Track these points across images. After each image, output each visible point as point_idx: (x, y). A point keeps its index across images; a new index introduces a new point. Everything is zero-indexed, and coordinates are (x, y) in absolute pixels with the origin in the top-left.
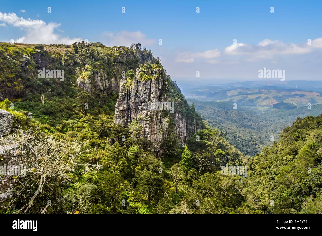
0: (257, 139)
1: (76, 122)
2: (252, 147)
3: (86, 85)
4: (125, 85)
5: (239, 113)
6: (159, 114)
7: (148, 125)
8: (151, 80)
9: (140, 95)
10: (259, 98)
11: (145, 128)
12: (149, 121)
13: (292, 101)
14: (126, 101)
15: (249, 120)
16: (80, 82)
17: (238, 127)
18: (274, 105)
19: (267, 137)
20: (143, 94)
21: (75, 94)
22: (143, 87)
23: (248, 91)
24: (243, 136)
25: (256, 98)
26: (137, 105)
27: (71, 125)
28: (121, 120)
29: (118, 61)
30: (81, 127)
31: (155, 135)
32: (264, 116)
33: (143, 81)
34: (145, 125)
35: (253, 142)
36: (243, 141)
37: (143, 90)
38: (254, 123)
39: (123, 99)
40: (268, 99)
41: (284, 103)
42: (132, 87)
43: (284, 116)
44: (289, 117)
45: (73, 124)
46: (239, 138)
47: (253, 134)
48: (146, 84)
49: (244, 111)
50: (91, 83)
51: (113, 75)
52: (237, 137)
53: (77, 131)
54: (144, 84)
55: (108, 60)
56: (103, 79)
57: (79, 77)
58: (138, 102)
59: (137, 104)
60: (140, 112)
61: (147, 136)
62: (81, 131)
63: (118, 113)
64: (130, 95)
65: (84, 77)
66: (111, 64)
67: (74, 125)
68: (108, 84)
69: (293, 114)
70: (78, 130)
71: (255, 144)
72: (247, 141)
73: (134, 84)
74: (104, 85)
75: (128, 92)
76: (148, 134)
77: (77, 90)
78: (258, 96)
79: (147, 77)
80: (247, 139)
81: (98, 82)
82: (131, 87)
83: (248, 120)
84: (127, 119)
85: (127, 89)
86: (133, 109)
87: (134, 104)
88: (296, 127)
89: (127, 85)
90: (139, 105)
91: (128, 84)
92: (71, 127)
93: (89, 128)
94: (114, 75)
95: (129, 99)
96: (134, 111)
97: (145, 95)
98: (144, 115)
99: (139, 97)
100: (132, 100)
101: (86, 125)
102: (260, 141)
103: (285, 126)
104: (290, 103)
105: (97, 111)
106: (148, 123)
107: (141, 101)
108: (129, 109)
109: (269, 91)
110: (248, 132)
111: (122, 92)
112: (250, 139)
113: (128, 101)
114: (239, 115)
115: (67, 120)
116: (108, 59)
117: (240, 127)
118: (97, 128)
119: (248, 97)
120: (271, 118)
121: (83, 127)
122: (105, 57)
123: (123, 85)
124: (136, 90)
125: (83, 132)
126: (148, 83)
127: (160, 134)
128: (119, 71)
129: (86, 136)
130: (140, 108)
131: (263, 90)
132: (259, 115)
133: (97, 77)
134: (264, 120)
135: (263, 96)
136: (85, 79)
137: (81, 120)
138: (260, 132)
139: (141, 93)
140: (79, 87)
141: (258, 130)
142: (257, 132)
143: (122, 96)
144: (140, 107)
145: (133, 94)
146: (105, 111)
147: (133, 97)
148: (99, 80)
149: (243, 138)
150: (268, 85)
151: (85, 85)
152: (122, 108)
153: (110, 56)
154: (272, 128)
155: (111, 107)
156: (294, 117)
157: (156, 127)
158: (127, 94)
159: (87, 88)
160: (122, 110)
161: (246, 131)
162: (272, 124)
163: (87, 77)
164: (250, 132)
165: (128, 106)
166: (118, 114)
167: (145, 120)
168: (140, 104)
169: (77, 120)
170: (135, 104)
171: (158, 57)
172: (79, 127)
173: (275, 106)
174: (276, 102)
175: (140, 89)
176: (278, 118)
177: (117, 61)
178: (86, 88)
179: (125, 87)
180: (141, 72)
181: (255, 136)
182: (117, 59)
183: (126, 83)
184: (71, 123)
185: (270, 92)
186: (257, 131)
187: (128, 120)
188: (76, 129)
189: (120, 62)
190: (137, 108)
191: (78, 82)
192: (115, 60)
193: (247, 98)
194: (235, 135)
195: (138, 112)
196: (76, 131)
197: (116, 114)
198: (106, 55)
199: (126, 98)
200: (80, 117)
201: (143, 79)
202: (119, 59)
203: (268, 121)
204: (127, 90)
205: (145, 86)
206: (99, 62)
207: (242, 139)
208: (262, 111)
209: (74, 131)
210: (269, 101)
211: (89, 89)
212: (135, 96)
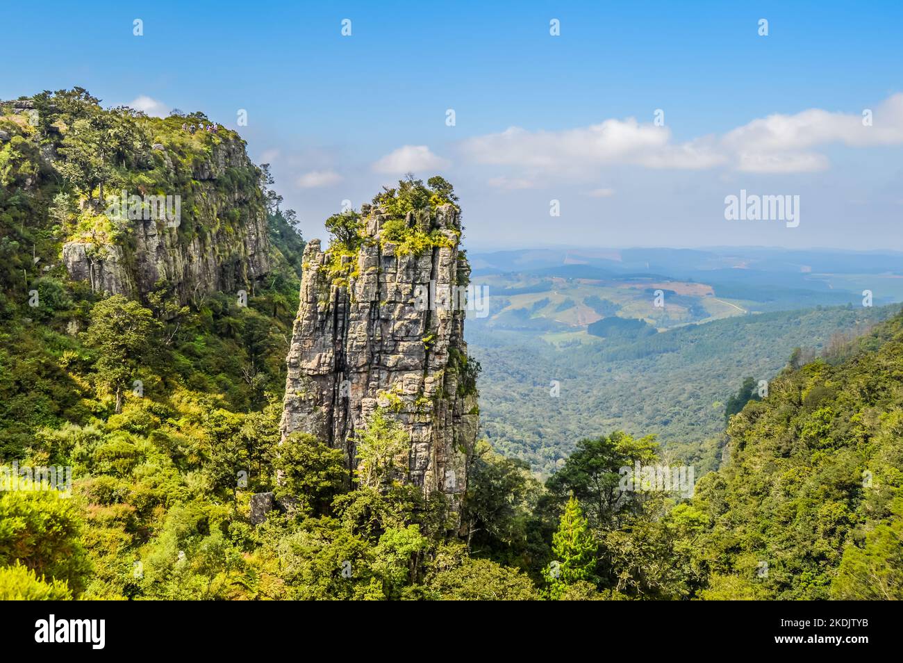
0: (557, 438)
1: (98, 433)
2: (547, 466)
3: (106, 269)
4: (325, 273)
5: (488, 355)
6: (455, 385)
7: (426, 432)
8: (436, 249)
9: (392, 311)
10: (545, 303)
11: (412, 442)
12: (429, 413)
13: (640, 311)
14: (330, 337)
15: (523, 376)
16: (76, 258)
17: (491, 401)
18: (590, 325)
19: (583, 429)
20: (403, 308)
21: (57, 309)
22: (405, 278)
23: (509, 282)
24: (515, 431)
25: (535, 303)
26: (377, 351)
27: (78, 449)
28: (312, 417)
29: (206, 175)
30: (126, 456)
31: (442, 470)
32: (564, 360)
33: (403, 256)
34: (413, 430)
35: (546, 449)
36: (518, 448)
37: (404, 292)
38: (539, 387)
39: (316, 329)
40: (570, 307)
41: (617, 318)
42: (356, 279)
43: (624, 359)
44: (638, 361)
45: (89, 441)
46: (504, 439)
47: (543, 424)
48: (415, 268)
49: (504, 349)
50: (124, 263)
51: (194, 230)
52: (496, 435)
53: (112, 472)
54: (408, 267)
55: (176, 169)
56: (168, 243)
57: (65, 235)
58: (381, 341)
59: (377, 349)
60: (388, 377)
61: (419, 476)
62: (129, 471)
63: (299, 388)
64: (346, 311)
65: (97, 238)
66: (184, 184)
67: (91, 447)
68: (180, 265)
69: (648, 354)
70: (113, 468)
71: (553, 455)
72: (528, 448)
73: (367, 268)
74: (173, 270)
75: (343, 299)
76: (424, 469)
77: (66, 292)
78: (540, 297)
79: (419, 239)
80: (528, 441)
81: (151, 259)
82: (351, 278)
83: (519, 377)
84: (331, 412)
85: (334, 286)
86: (358, 368)
87: (363, 347)
88: (790, 401)
89: (333, 270)
90: (386, 352)
91: (338, 267)
92: (81, 459)
93: (163, 457)
94: (198, 230)
95: (343, 328)
96: (364, 376)
97: (411, 311)
98: (409, 392)
99: (387, 321)
100: (358, 332)
101: (141, 444)
102: (566, 444)
103: (633, 391)
104: (633, 318)
105: (160, 380)
106: (427, 424)
107: (393, 335)
108: (340, 367)
109: (571, 282)
110: (527, 417)
111: (314, 301)
112: (537, 439)
113: (339, 337)
114: (491, 362)
115: (57, 426)
116: (177, 165)
117: (498, 400)
118: (191, 452)
119: (511, 301)
120: (585, 366)
121: (137, 454)
122: (167, 157)
123: (318, 271)
124: (376, 290)
125: (142, 476)
126: (425, 263)
127: (461, 463)
128: (211, 212)
129: (158, 492)
130: (390, 364)
131: (555, 280)
132: (547, 358)
133: (147, 237)
134: (567, 376)
135: (555, 297)
136: (102, 245)
137: (113, 421)
138: (560, 413)
139: (395, 302)
140: (72, 279)
141: (555, 407)
142: (553, 414)
143: (313, 317)
144: (391, 361)
145: (363, 308)
146: (185, 377)
147: (360, 318)
148: (154, 249)
149: (518, 438)
150: (569, 261)
151: (101, 269)
152: (313, 364)
153: (181, 153)
154: (593, 398)
155: (199, 357)
156: (651, 363)
157: (447, 435)
158: (336, 307)
159: (110, 281)
160: (311, 373)
161: (518, 413)
162: (591, 387)
163: (110, 235)
164: (532, 416)
165: (340, 356)
166: (297, 390)
167: (415, 409)
168: (390, 349)
169: (101, 422)
170: (368, 348)
171: (265, 166)
172: (118, 456)
173: (595, 329)
174: (594, 317)
175: (391, 287)
176: (606, 368)
177: (203, 174)
178: (106, 282)
179: (328, 277)
180: (388, 218)
181: (548, 430)
182: (202, 166)
183: (328, 262)
184: (81, 441)
185: (577, 286)
186: (553, 410)
187: (335, 415)
188: (106, 465)
189: (210, 179)
190: (375, 364)
191: (66, 257)
192: (199, 167)
193: (508, 303)
194: (490, 430)
195: (379, 379)
196: (107, 473)
197: (289, 390)
198: (166, 149)
199: (330, 323)
200: (104, 411)
201: (404, 247)
202: (209, 168)
203: (579, 378)
204: (337, 290)
205: (411, 273)
206: (150, 176)
207: (514, 441)
208: (555, 347)
209: (101, 473)
210: (575, 313)
211: (117, 284)
212: (370, 314)
